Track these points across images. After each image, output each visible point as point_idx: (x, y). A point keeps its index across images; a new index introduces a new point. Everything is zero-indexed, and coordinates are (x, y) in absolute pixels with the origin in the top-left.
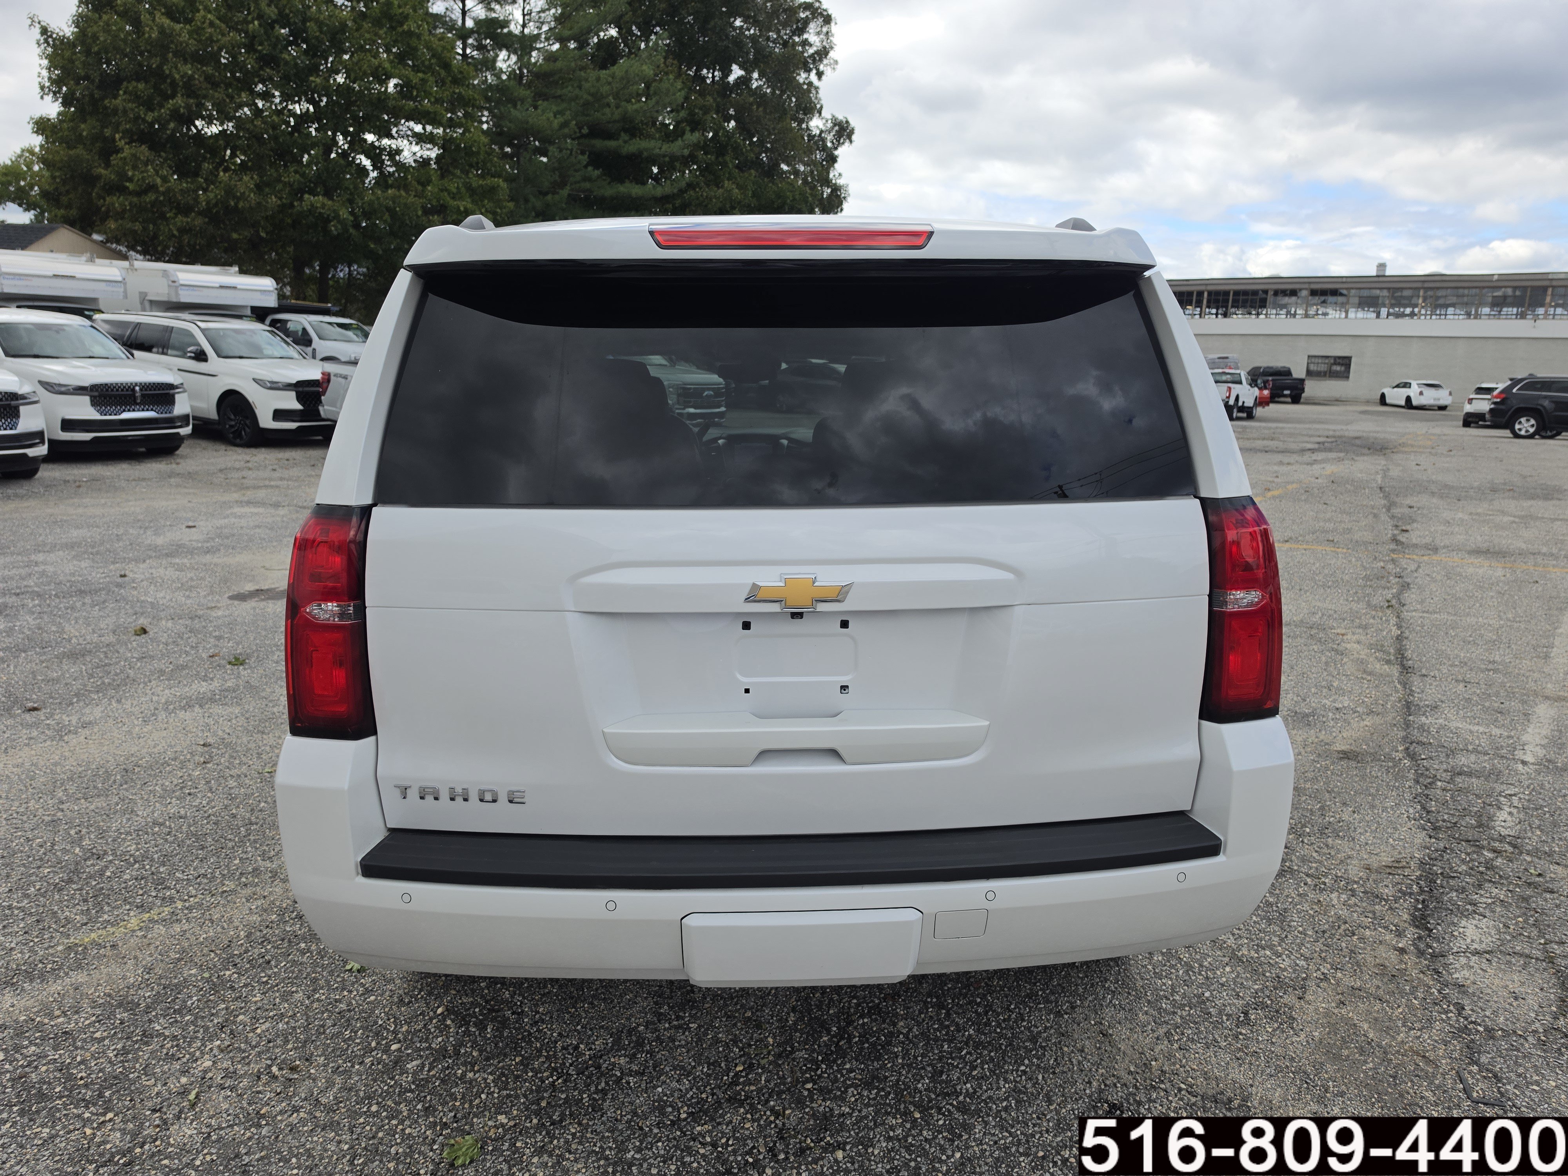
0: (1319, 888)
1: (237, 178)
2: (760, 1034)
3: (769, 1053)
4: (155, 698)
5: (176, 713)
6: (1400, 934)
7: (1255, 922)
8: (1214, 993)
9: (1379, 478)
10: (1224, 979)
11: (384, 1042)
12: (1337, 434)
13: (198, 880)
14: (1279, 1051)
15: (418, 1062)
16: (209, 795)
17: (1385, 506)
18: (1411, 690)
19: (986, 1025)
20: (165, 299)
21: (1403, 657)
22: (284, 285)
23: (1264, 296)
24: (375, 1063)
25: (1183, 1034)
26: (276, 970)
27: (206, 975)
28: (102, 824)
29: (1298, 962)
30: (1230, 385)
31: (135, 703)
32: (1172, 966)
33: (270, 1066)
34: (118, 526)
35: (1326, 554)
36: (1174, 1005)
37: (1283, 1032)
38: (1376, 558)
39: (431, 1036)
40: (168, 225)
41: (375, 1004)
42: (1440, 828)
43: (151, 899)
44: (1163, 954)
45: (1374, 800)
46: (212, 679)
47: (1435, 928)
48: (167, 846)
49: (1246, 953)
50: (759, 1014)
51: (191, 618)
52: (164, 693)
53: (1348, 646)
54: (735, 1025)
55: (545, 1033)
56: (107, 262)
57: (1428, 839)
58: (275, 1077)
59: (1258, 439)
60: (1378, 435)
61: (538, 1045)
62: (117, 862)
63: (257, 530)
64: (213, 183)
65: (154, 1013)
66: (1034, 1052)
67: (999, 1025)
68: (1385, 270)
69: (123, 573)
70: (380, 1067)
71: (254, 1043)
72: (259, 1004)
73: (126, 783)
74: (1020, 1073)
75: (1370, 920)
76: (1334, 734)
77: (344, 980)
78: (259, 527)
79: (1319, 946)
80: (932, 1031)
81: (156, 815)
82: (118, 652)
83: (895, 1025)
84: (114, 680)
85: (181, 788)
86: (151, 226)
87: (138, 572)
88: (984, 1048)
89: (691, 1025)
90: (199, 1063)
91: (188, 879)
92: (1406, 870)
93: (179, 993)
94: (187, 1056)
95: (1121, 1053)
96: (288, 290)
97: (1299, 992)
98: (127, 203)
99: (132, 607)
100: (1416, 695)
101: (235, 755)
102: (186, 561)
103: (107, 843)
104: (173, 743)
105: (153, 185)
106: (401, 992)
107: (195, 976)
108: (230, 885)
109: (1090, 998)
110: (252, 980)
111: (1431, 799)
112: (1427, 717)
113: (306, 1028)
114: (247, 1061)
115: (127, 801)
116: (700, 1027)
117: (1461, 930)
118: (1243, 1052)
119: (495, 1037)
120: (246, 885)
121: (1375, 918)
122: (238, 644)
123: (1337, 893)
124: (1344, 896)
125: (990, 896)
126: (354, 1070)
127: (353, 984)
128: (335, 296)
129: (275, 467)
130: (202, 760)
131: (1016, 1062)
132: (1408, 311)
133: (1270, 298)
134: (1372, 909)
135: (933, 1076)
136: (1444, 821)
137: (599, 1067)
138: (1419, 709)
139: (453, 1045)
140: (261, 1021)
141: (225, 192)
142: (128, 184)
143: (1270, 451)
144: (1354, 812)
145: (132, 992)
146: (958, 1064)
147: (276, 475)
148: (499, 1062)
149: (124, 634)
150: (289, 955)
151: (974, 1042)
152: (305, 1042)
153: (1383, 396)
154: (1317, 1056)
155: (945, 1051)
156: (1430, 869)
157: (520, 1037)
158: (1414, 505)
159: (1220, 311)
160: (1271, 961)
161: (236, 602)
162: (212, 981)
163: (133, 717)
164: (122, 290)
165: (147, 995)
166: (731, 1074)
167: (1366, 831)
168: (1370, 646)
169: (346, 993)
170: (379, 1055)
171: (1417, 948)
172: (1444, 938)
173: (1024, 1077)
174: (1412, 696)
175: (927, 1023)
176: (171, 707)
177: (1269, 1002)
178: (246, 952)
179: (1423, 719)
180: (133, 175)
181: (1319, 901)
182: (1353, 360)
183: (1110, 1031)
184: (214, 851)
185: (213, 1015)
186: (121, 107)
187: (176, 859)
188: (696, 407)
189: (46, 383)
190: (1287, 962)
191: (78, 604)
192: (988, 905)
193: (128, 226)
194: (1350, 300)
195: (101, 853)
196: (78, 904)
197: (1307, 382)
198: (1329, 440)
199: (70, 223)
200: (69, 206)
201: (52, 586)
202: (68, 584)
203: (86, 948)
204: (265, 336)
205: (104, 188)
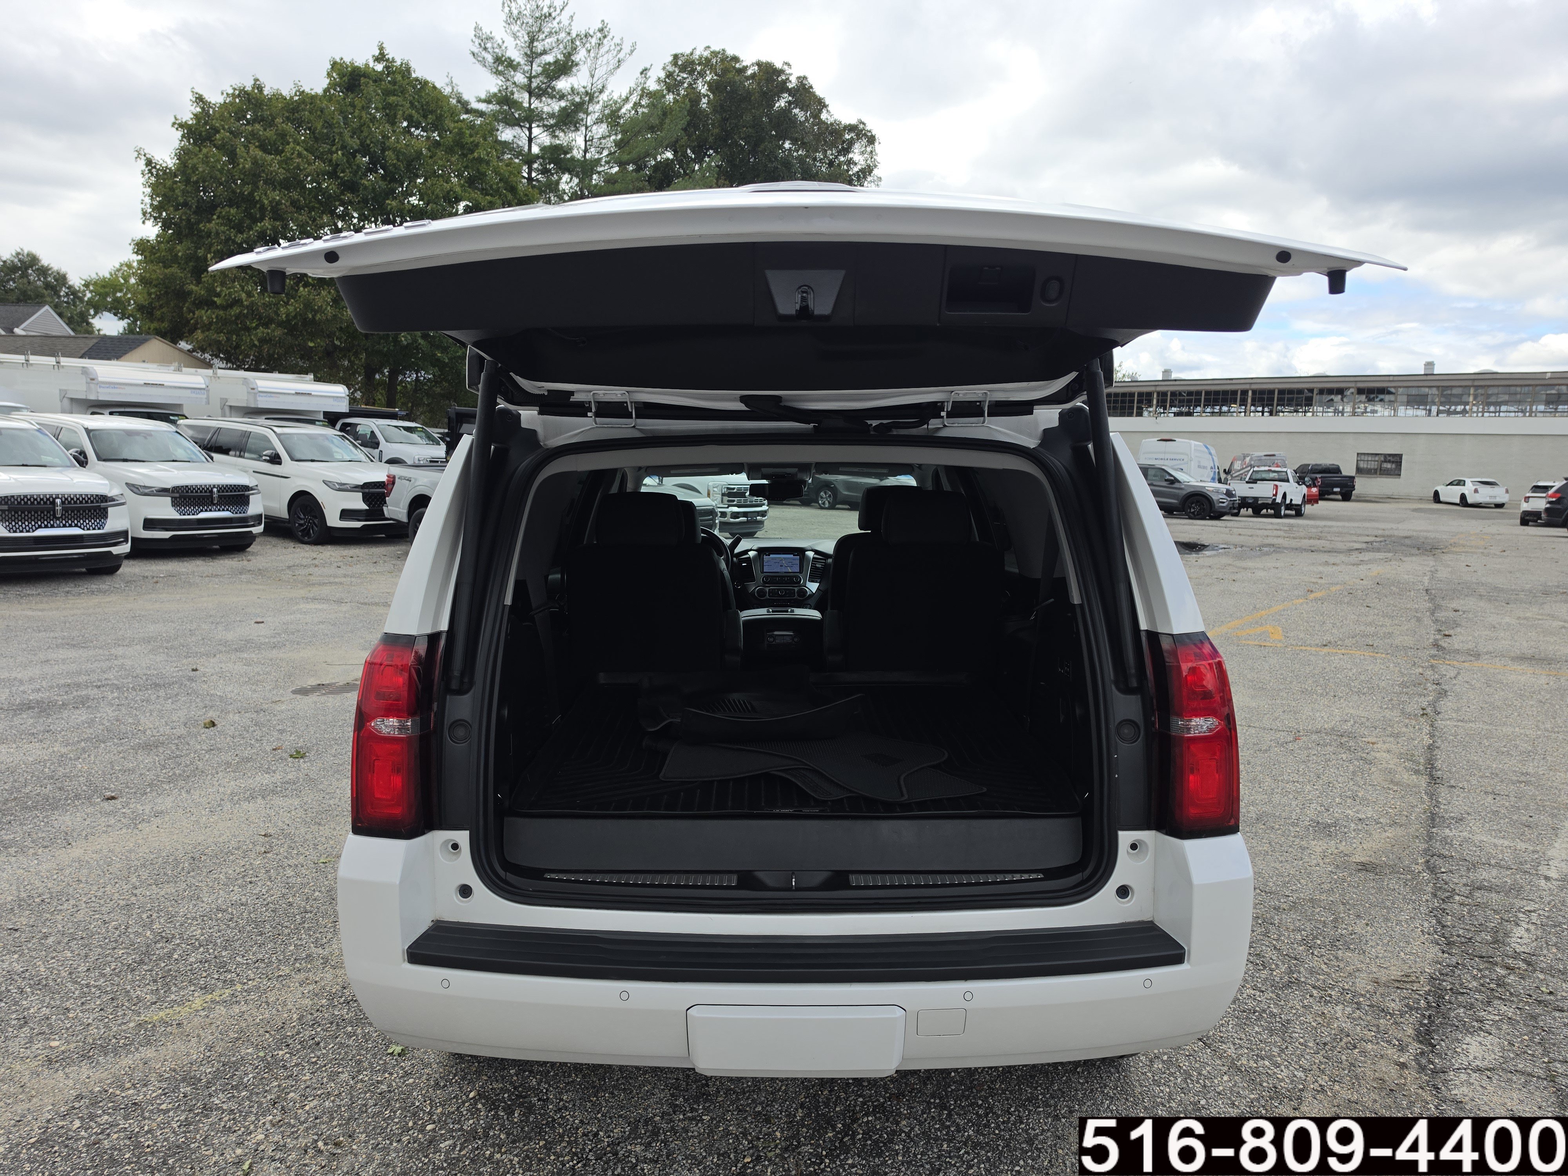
0: (1325, 1000)
1: (315, 293)
2: (769, 1128)
3: (776, 1147)
4: (221, 790)
5: (240, 804)
6: (1402, 1049)
7: (1257, 1033)
8: (1210, 1101)
9: (1426, 580)
10: (1221, 1088)
11: (420, 1122)
12: (1387, 533)
13: (256, 965)
15: (450, 1142)
16: (269, 883)
17: (1429, 610)
18: (1437, 801)
19: (985, 1126)
20: (245, 405)
21: (1433, 767)
22: (355, 391)
23: (1310, 394)
24: (412, 1141)
26: (324, 1051)
27: (262, 1054)
28: (170, 909)
29: (1296, 1073)
30: (1276, 483)
31: (203, 793)
32: (1171, 1074)
33: (316, 1141)
34: (191, 622)
35: (1365, 659)
36: (1170, 1112)
38: (1415, 664)
39: (463, 1119)
40: (250, 335)
41: (413, 1087)
42: (1454, 943)
43: (213, 982)
44: (1163, 1062)
45: (1389, 913)
46: (274, 772)
47: (1439, 1044)
48: (229, 932)
49: (1245, 1063)
50: (768, 1108)
51: (256, 712)
52: (230, 784)
53: (1378, 755)
54: (746, 1118)
55: (568, 1119)
56: (193, 370)
57: (1440, 954)
58: (320, 1152)
59: (1305, 538)
60: (1428, 534)
61: (561, 1131)
62: (183, 946)
63: (321, 626)
64: (293, 298)
65: (214, 1088)
66: (1030, 1154)
67: (998, 1127)
68: (1433, 369)
69: (194, 667)
70: (416, 1145)
71: (302, 1119)
72: (308, 1083)
73: (193, 870)
75: (1373, 1034)
76: (1354, 845)
77: (385, 1063)
78: (322, 623)
79: (1319, 1058)
80: (933, 1130)
81: (219, 902)
82: (188, 744)
83: (897, 1123)
84: (184, 771)
85: (243, 877)
86: (234, 337)
87: (208, 666)
88: (982, 1148)
89: (704, 1117)
90: (252, 1136)
91: (247, 964)
92: (1415, 984)
93: (236, 1070)
94: (243, 1129)
96: (358, 395)
97: (1295, 1103)
98: (214, 316)
99: (202, 701)
100: (1442, 806)
101: (293, 845)
102: (253, 655)
103: (175, 928)
104: (237, 833)
105: (239, 300)
106: (437, 1076)
107: (251, 1054)
108: (285, 970)
109: (1088, 1104)
110: (303, 1059)
111: (1447, 914)
112: (1451, 830)
113: (350, 1107)
114: (296, 1135)
115: (194, 888)
116: (712, 1119)
117: (1465, 1046)
119: (521, 1121)
120: (299, 970)
121: (1378, 1032)
122: (299, 738)
123: (1342, 1006)
124: (1349, 1009)
125: (968, 996)
126: (392, 1147)
127: (394, 1066)
128: (402, 400)
129: (340, 564)
130: (263, 850)
131: (1011, 1162)
132: (1460, 408)
133: (1316, 398)
134: (1376, 1023)
136: (1458, 936)
137: (616, 1154)
138: (1444, 821)
139: (483, 1128)
140: (310, 1099)
141: (305, 305)
142: (216, 299)
143: (1317, 551)
144: (1367, 925)
145: (194, 1068)
146: (956, 1162)
147: (340, 572)
148: (524, 1145)
149: (194, 727)
150: (337, 1038)
151: (973, 1142)
152: (349, 1119)
153: (1436, 494)
155: (944, 1150)
156: (1440, 984)
157: (544, 1122)
158: (1460, 608)
159: (1266, 409)
160: (1269, 1072)
161: (299, 696)
162: (266, 1060)
163: (201, 808)
164: (205, 396)
165: (208, 1071)
166: (740, 1165)
167: (1378, 944)
168: (1400, 756)
169: (387, 1075)
170: (416, 1134)
171: (1419, 1064)
172: (1446, 1054)
174: (1438, 807)
175: (929, 1123)
176: (236, 798)
177: (1264, 1112)
178: (298, 1033)
179: (1447, 831)
180: (221, 291)
181: (1323, 1013)
182: (1404, 457)
184: (272, 938)
185: (266, 1091)
186: (214, 230)
187: (237, 944)
188: (739, 506)
189: (133, 485)
190: (1286, 1072)
191: (153, 697)
192: (966, 1005)
193: (213, 337)
194: (1400, 398)
195: (170, 936)
196: (148, 984)
197: (1357, 480)
198: (1378, 539)
199: (162, 334)
200: (161, 320)
201: (130, 680)
202: (144, 678)
203: (154, 1026)
204: (335, 440)
205: (194, 303)
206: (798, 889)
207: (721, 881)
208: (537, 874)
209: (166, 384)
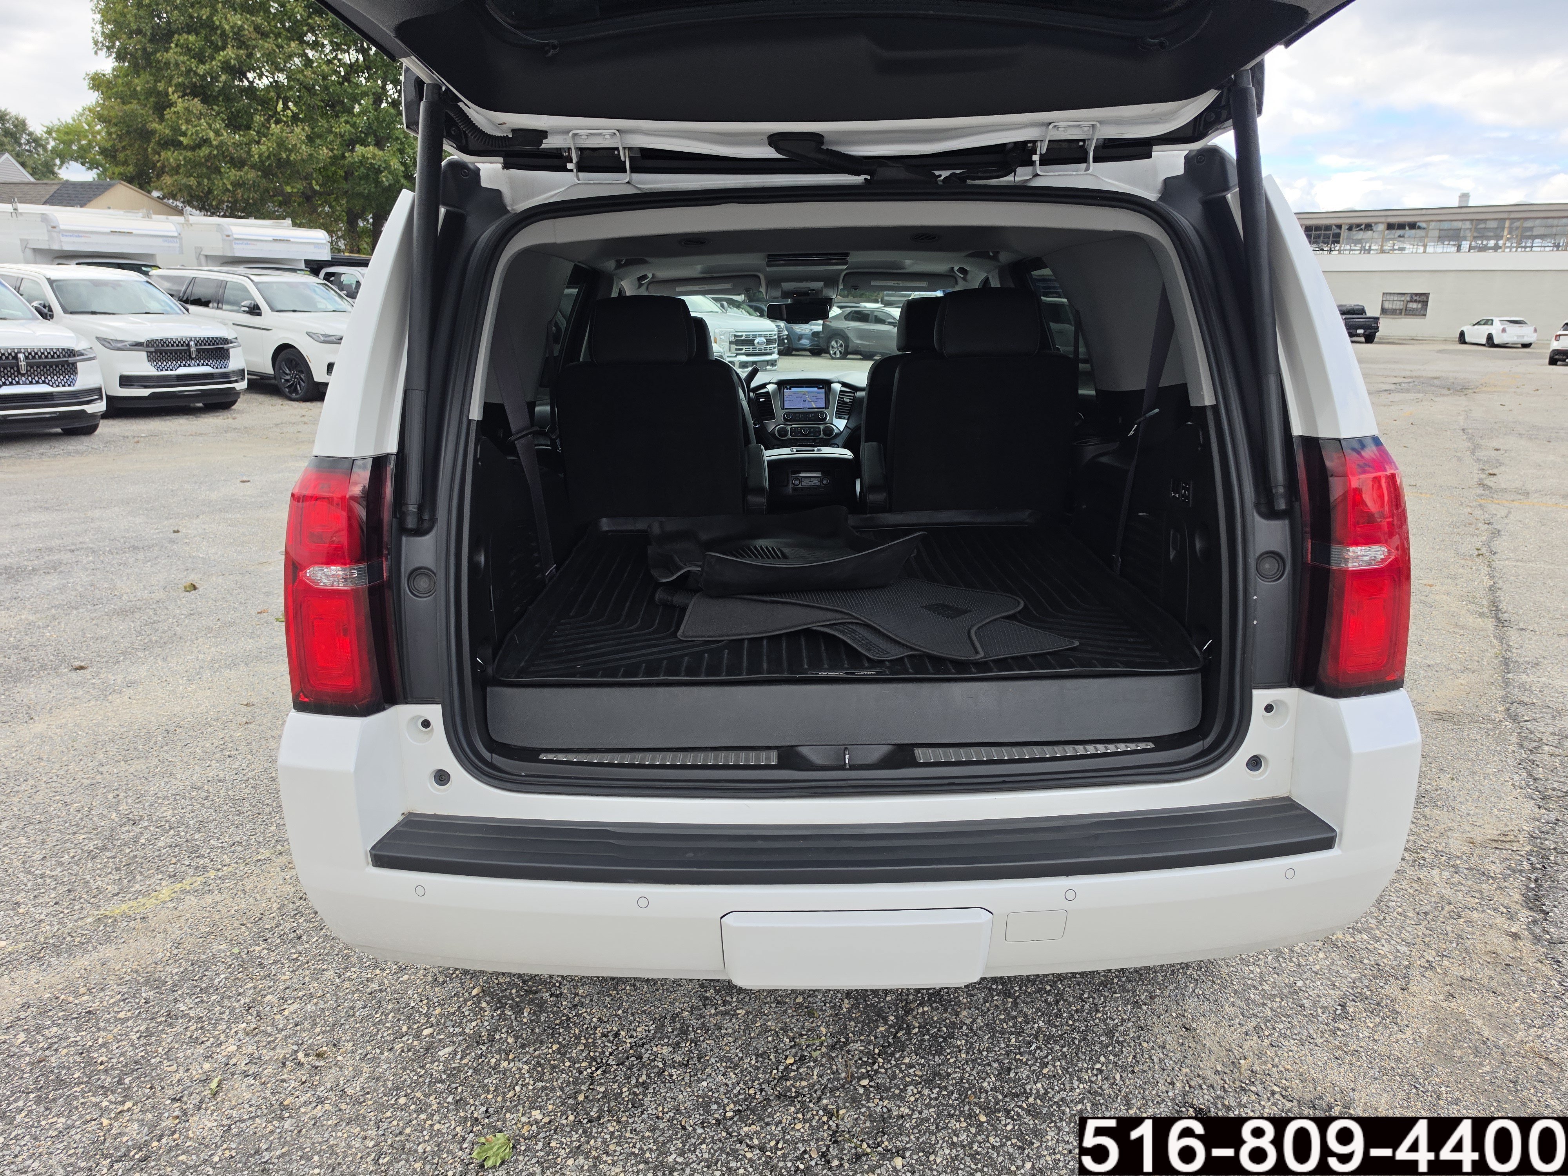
1: (288, 130)
2: (812, 1023)
3: (822, 1044)
4: (201, 656)
5: (220, 672)
6: (1511, 917)
8: (1307, 982)
9: (1461, 420)
10: (1318, 967)
11: (415, 1026)
12: (1414, 374)
13: (233, 848)
14: (1382, 1049)
15: (450, 1049)
16: (249, 757)
17: (1468, 449)
18: (1509, 645)
19: (1057, 1016)
20: (221, 254)
21: (1498, 609)
22: (338, 238)
23: (1338, 231)
24: (406, 1050)
25: (1274, 1029)
26: (307, 946)
27: (236, 951)
28: (139, 787)
29: (1399, 948)
31: (181, 661)
33: (296, 1052)
34: (173, 482)
36: (1263, 996)
37: (1386, 1028)
38: (1462, 504)
39: (465, 1020)
40: (221, 179)
41: (408, 984)
42: (1549, 797)
43: (184, 868)
45: (1474, 766)
46: (259, 637)
47: (1551, 911)
48: (203, 812)
49: (1341, 937)
50: (810, 999)
51: (241, 574)
52: (210, 650)
53: (1437, 597)
54: (785, 1011)
55: (584, 1018)
56: (163, 217)
57: (1537, 810)
58: (300, 1064)
60: (1458, 375)
61: (577, 1031)
62: (152, 828)
64: (265, 136)
65: (180, 992)
66: (1110, 1048)
67: (1071, 1017)
68: (1468, 201)
69: (176, 529)
70: (410, 1054)
71: (281, 1026)
72: (288, 983)
73: (167, 744)
74: (1095, 1072)
75: (1477, 900)
76: (1427, 694)
79: (1421, 929)
80: (998, 1022)
81: (194, 778)
82: (167, 609)
83: (957, 1014)
84: (161, 638)
85: (222, 750)
86: (206, 181)
87: (190, 527)
88: (1055, 1042)
89: (738, 1011)
90: (223, 1047)
91: (222, 847)
92: (1514, 844)
93: (207, 970)
94: (212, 1040)
95: (1207, 1050)
96: (342, 244)
97: (1402, 983)
98: (181, 158)
99: (183, 563)
100: (1514, 651)
101: (278, 715)
102: (238, 516)
103: (144, 809)
104: (216, 703)
105: (207, 139)
106: (435, 970)
107: (224, 951)
108: (265, 853)
109: (1171, 987)
110: (283, 956)
111: (1538, 766)
112: (1528, 675)
113: (335, 1010)
114: (273, 1045)
115: (166, 764)
116: (748, 1013)
118: (1342, 1050)
119: (531, 1021)
120: (281, 853)
121: (1483, 899)
123: (1438, 870)
124: (1446, 873)
125: (1070, 895)
126: (383, 1057)
130: (244, 720)
131: (1091, 1058)
132: (1492, 243)
133: (1344, 233)
134: (1478, 888)
135: (1000, 1074)
136: (1554, 789)
137: (640, 1057)
138: (1519, 666)
139: (488, 1030)
140: (289, 1002)
141: (277, 143)
142: (181, 139)
144: (1453, 779)
145: (159, 968)
146: (1028, 1060)
148: (535, 1050)
149: (174, 590)
150: (322, 929)
151: (1045, 1036)
152: (334, 1025)
153: (1462, 334)
154: (1427, 1057)
155: (1012, 1046)
156: (1542, 843)
157: (558, 1022)
158: (1501, 447)
160: (1369, 946)
162: (241, 957)
163: (178, 676)
164: (178, 245)
165: (174, 972)
166: (781, 1068)
167: (1467, 801)
168: (1461, 598)
169: (378, 971)
170: (410, 1041)
171: (1533, 934)
172: (1561, 923)
173: (1100, 1077)
174: (1510, 651)
175: (993, 1013)
176: (217, 665)
177: (1368, 993)
178: (278, 925)
179: (1524, 676)
180: (187, 129)
181: (1419, 879)
182: (1431, 296)
183: (1194, 1025)
184: (251, 817)
185: (239, 994)
186: (173, 61)
187: (212, 826)
188: (748, 355)
189: (105, 340)
190: (1387, 948)
191: (131, 560)
192: (1067, 905)
193: (183, 182)
194: (1431, 233)
195: (137, 818)
196: (110, 873)
197: (1381, 321)
198: (1406, 380)
199: (130, 180)
200: (125, 163)
201: (107, 542)
202: (122, 540)
203: (115, 920)
204: (317, 289)
205: (159, 144)
206: (853, 767)
207: (758, 758)
208: (530, 754)
209: (134, 232)
